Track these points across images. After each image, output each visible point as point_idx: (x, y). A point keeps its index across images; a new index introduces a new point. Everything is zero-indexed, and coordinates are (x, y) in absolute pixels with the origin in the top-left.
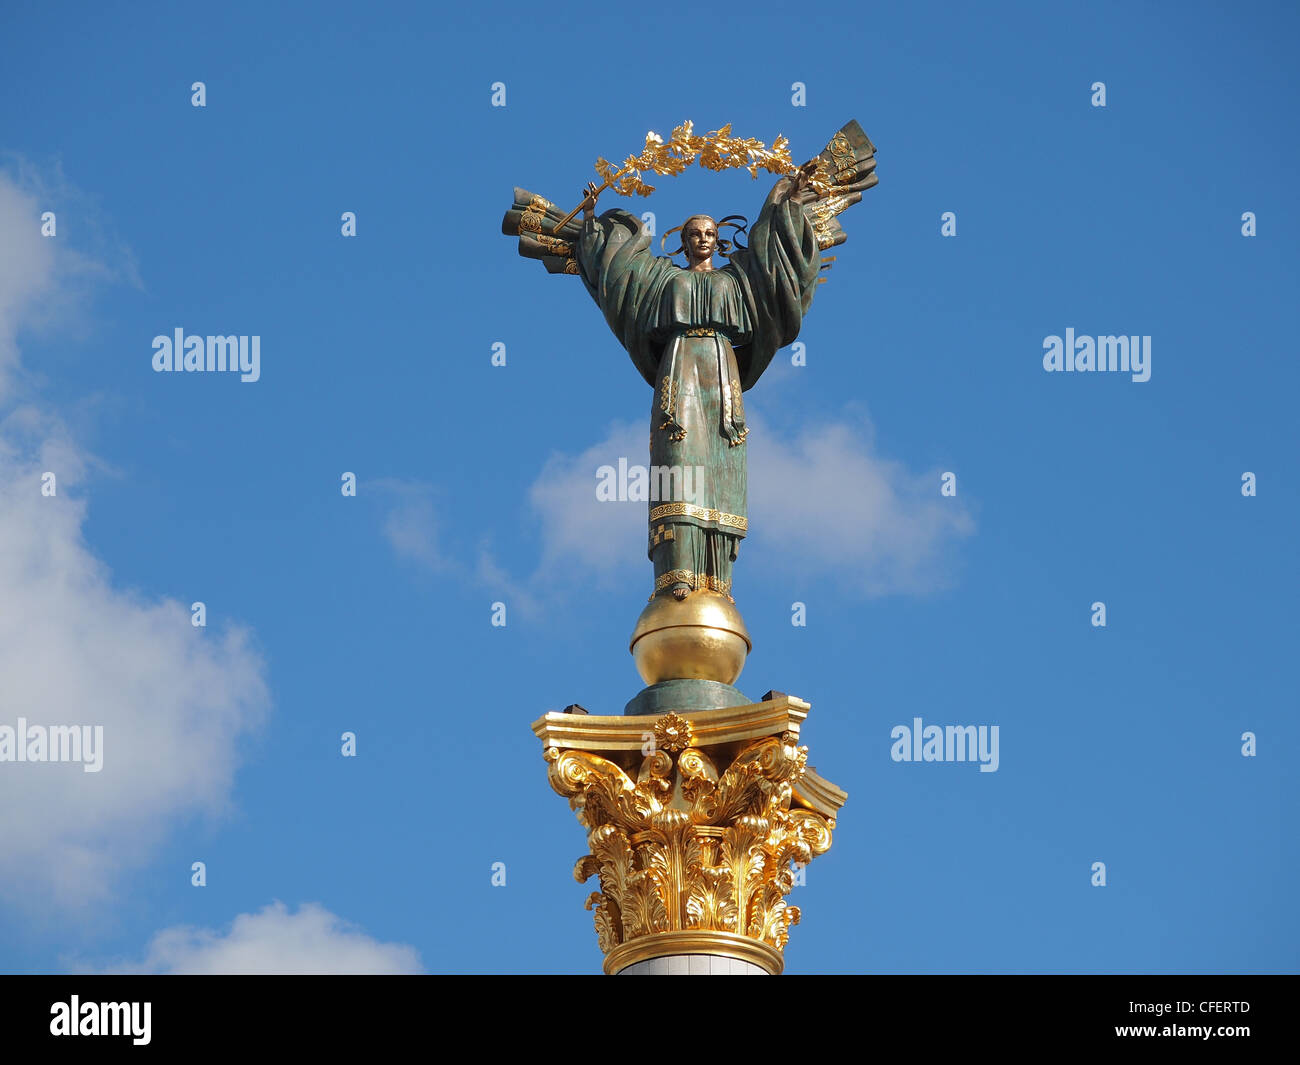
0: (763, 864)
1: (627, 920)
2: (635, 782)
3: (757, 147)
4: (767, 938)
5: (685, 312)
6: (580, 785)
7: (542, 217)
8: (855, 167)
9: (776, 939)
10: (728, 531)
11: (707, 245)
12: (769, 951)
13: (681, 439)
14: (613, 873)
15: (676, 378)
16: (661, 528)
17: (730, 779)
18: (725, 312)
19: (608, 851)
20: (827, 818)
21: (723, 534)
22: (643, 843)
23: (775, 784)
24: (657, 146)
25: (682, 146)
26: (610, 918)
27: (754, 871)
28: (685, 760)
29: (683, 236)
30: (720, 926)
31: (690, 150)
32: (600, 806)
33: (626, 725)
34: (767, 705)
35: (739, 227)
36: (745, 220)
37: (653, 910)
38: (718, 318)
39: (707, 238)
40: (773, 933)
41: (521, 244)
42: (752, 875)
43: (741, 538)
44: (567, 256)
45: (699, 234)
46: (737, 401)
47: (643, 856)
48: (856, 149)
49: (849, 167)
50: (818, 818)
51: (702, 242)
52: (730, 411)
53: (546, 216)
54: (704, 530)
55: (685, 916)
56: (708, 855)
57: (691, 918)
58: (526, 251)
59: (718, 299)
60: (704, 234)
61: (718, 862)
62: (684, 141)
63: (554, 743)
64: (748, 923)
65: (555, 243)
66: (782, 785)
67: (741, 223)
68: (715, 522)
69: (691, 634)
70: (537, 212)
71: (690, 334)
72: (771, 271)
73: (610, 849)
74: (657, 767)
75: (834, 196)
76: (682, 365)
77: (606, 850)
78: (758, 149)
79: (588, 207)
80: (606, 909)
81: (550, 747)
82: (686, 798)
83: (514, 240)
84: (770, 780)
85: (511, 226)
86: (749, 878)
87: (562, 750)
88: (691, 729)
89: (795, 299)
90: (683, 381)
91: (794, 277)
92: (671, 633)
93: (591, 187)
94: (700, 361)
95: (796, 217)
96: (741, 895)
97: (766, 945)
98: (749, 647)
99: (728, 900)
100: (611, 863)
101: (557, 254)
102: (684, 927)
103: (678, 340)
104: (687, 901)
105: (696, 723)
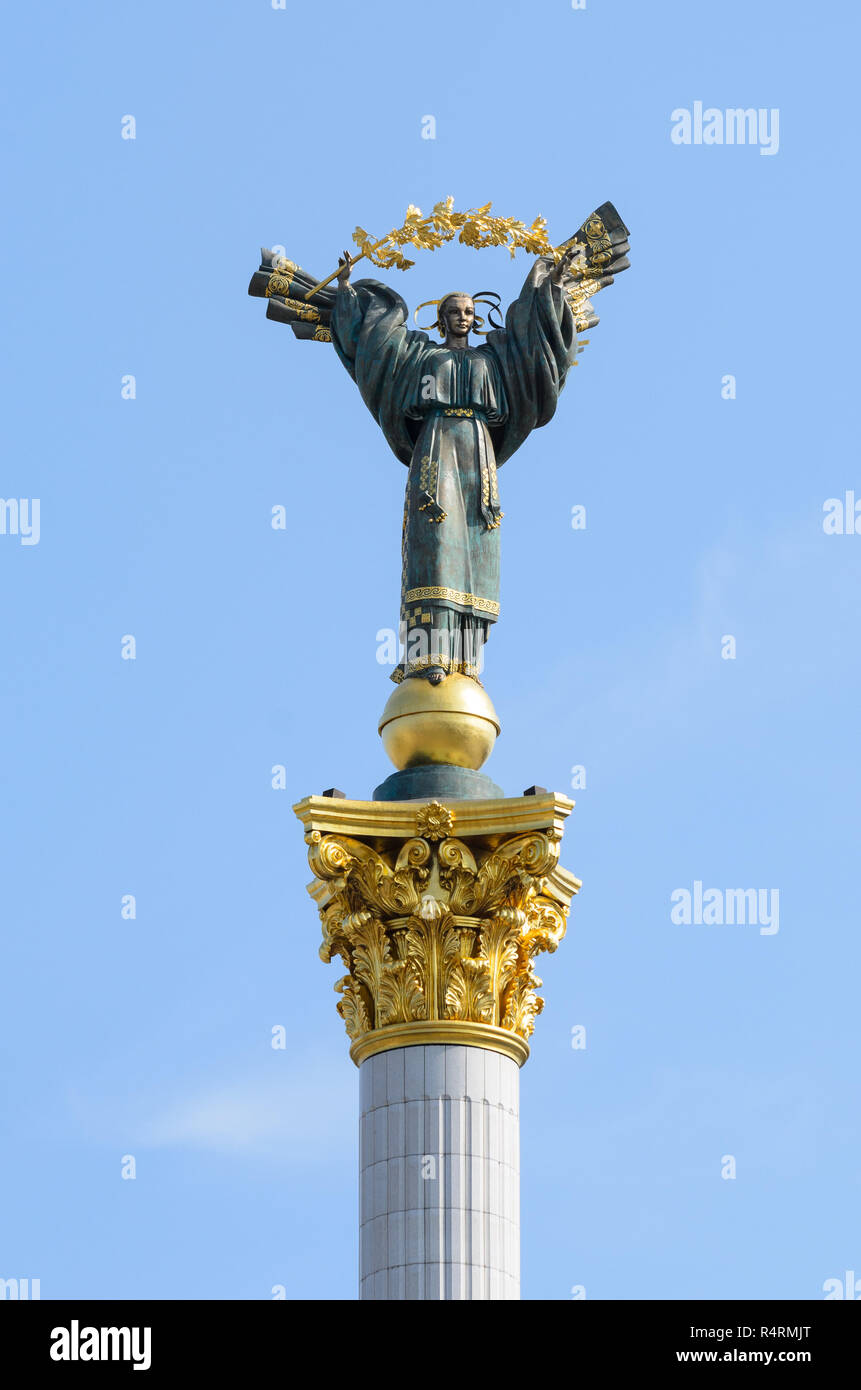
0: (517, 956)
1: (382, 1006)
2: (393, 870)
3: (518, 226)
4: (518, 1030)
5: (445, 391)
6: (340, 869)
7: (291, 281)
8: (611, 251)
9: (526, 1031)
10: (482, 615)
11: (465, 323)
12: (521, 1043)
13: (440, 521)
14: (366, 957)
15: (435, 458)
16: (418, 611)
17: (491, 870)
18: (484, 394)
19: (362, 936)
20: (562, 905)
21: (477, 619)
22: (400, 930)
23: (537, 879)
24: (418, 220)
25: (443, 222)
26: (363, 1003)
27: (509, 963)
28: (445, 850)
29: (441, 313)
30: (476, 1018)
31: (451, 227)
32: (357, 891)
33: (388, 812)
34: (531, 800)
35: (493, 305)
36: (499, 298)
37: (411, 998)
38: (478, 401)
39: (465, 316)
40: (524, 1026)
41: (270, 306)
42: (506, 966)
43: (493, 622)
44: (315, 322)
45: (458, 311)
46: (494, 485)
47: (399, 943)
48: (609, 232)
49: (604, 251)
50: (554, 905)
51: (462, 320)
52: (487, 494)
53: (294, 279)
54: (460, 613)
55: (442, 1006)
56: (466, 947)
57: (449, 1009)
58: (274, 314)
59: (479, 381)
60: (463, 313)
61: (475, 954)
62: (446, 216)
63: (316, 826)
64: (502, 1016)
65: (303, 308)
66: (542, 880)
67: (495, 300)
68: (471, 607)
69: (447, 720)
70: (285, 275)
71: (449, 414)
72: (531, 354)
73: (365, 934)
74: (417, 855)
75: (588, 278)
76: (441, 447)
77: (360, 934)
78: (518, 229)
79: (343, 276)
80: (358, 993)
81: (312, 830)
82: (443, 887)
83: (262, 303)
84: (532, 875)
85: (258, 287)
86: (503, 969)
87: (324, 833)
88: (453, 819)
89: (555, 384)
90: (443, 461)
91: (554, 363)
92: (427, 718)
93: (347, 255)
94: (459, 443)
95: (557, 300)
96: (496, 986)
97: (517, 1036)
98: (498, 732)
99: (485, 993)
100: (364, 948)
101: (306, 320)
102: (441, 1017)
103: (437, 420)
104: (446, 992)
105: (458, 814)
